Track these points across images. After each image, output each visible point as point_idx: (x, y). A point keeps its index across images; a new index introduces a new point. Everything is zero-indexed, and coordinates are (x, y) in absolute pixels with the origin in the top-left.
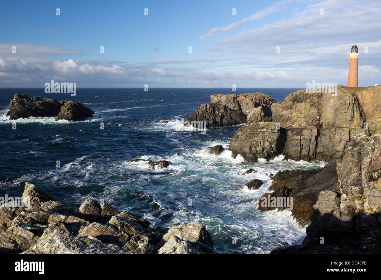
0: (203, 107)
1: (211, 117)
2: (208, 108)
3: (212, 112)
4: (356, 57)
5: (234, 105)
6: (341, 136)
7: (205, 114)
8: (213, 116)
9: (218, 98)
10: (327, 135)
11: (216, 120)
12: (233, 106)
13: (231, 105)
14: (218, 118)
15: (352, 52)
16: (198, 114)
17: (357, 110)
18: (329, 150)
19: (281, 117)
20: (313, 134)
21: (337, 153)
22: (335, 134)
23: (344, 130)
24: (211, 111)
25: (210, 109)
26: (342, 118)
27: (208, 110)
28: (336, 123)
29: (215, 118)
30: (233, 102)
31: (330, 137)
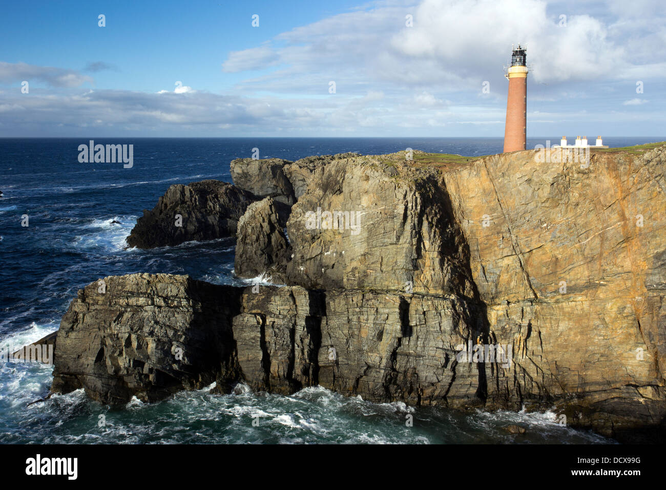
0: (175, 192)
1: (194, 216)
2: (187, 194)
3: (197, 203)
4: (523, 76)
5: (274, 183)
6: (377, 322)
7: (179, 208)
8: (200, 212)
9: (241, 168)
10: (342, 313)
11: (207, 220)
12: (272, 186)
13: (269, 182)
14: (212, 217)
15: (513, 64)
16: (163, 208)
17: (432, 235)
18: (349, 362)
19: (298, 230)
20: (300, 312)
21: (373, 374)
22: (361, 313)
23: (385, 304)
24: (193, 201)
25: (192, 196)
26: (385, 260)
27: (186, 199)
28: (367, 275)
29: (203, 216)
30: (272, 176)
31: (349, 321)
